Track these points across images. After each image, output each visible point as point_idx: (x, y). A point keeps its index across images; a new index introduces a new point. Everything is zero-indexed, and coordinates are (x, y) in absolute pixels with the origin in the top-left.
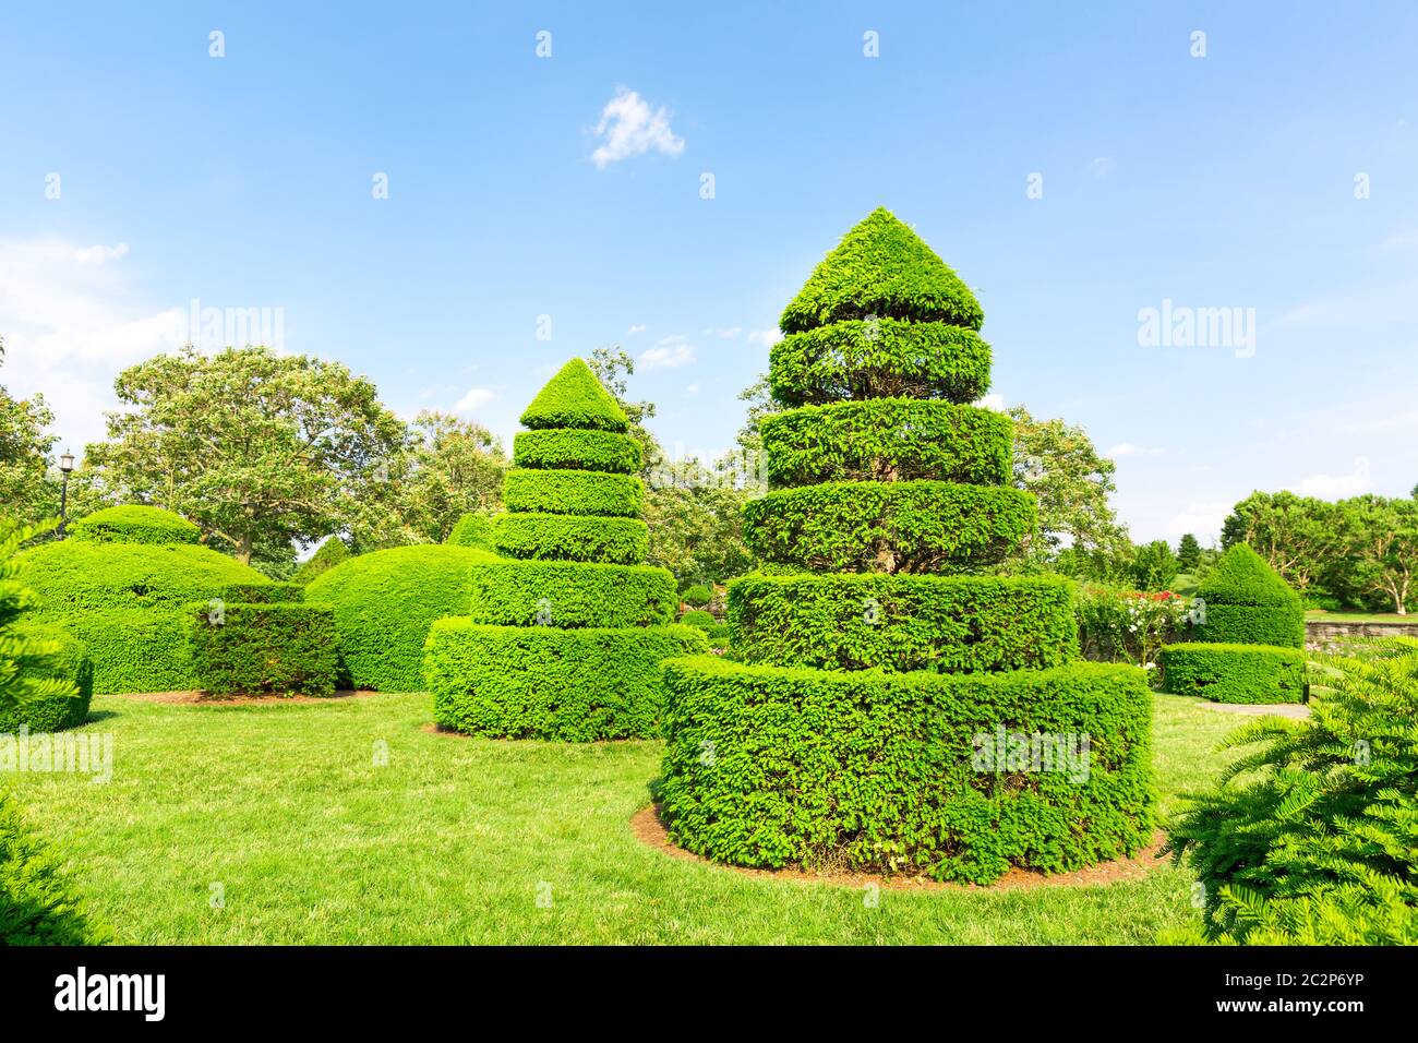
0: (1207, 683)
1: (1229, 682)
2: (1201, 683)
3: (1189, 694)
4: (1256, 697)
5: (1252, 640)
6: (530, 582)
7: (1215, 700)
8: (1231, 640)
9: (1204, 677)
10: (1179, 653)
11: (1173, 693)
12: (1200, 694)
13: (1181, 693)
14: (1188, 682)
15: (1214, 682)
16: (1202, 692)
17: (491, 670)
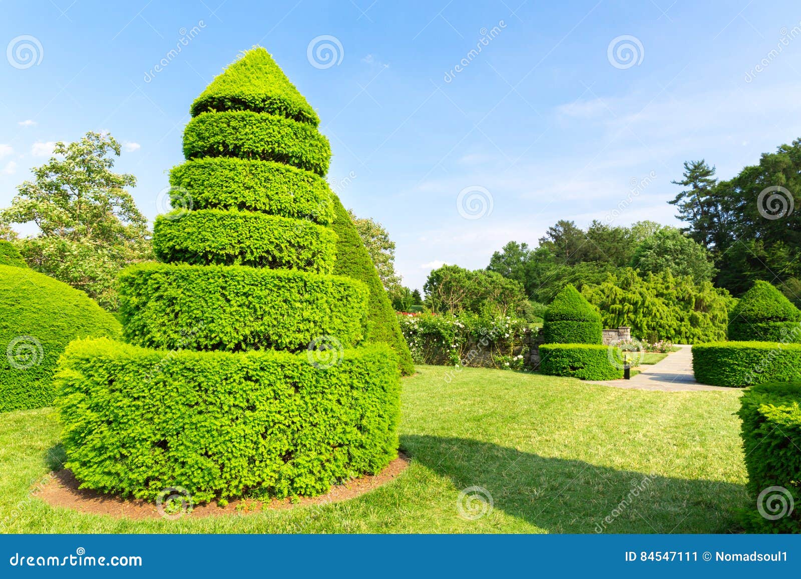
0: (578, 368)
1: (591, 367)
2: (573, 368)
3: (565, 375)
4: (606, 376)
5: (584, 341)
6: (246, 295)
7: (583, 379)
8: (574, 342)
9: (576, 365)
10: (558, 350)
11: (553, 374)
12: (573, 376)
13: (558, 375)
14: (564, 368)
15: (582, 368)
16: (575, 374)
17: (200, 413)
